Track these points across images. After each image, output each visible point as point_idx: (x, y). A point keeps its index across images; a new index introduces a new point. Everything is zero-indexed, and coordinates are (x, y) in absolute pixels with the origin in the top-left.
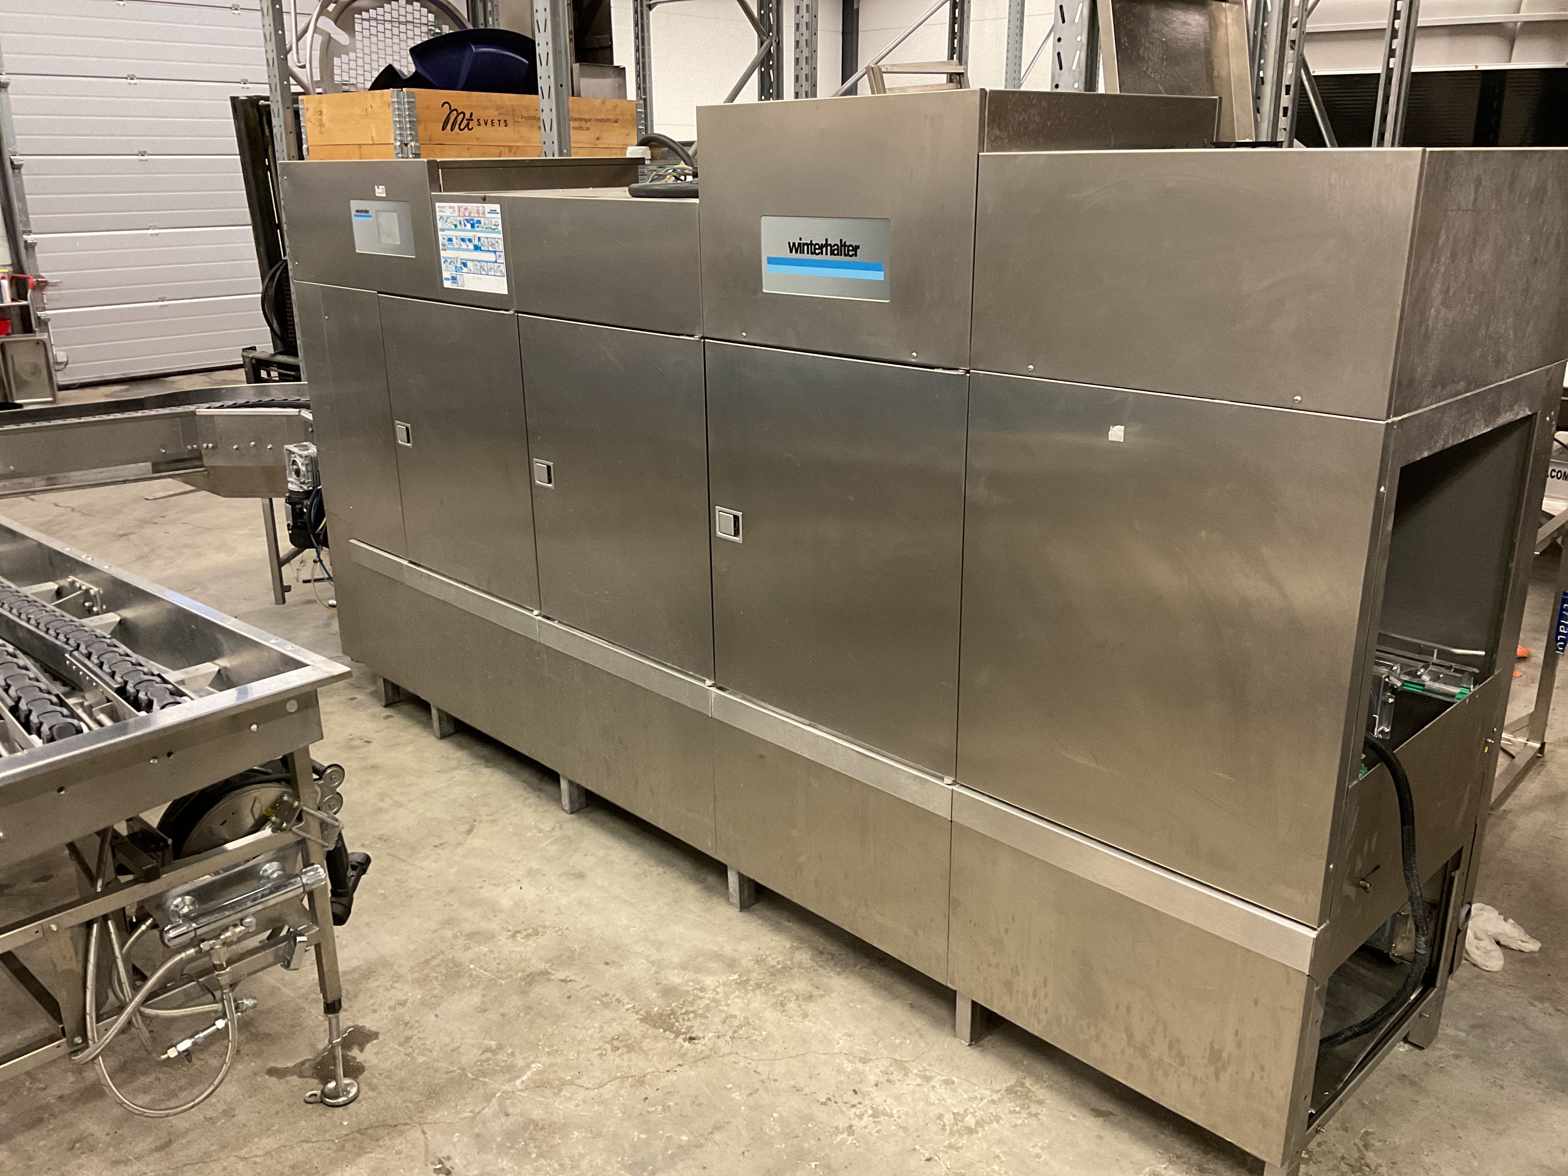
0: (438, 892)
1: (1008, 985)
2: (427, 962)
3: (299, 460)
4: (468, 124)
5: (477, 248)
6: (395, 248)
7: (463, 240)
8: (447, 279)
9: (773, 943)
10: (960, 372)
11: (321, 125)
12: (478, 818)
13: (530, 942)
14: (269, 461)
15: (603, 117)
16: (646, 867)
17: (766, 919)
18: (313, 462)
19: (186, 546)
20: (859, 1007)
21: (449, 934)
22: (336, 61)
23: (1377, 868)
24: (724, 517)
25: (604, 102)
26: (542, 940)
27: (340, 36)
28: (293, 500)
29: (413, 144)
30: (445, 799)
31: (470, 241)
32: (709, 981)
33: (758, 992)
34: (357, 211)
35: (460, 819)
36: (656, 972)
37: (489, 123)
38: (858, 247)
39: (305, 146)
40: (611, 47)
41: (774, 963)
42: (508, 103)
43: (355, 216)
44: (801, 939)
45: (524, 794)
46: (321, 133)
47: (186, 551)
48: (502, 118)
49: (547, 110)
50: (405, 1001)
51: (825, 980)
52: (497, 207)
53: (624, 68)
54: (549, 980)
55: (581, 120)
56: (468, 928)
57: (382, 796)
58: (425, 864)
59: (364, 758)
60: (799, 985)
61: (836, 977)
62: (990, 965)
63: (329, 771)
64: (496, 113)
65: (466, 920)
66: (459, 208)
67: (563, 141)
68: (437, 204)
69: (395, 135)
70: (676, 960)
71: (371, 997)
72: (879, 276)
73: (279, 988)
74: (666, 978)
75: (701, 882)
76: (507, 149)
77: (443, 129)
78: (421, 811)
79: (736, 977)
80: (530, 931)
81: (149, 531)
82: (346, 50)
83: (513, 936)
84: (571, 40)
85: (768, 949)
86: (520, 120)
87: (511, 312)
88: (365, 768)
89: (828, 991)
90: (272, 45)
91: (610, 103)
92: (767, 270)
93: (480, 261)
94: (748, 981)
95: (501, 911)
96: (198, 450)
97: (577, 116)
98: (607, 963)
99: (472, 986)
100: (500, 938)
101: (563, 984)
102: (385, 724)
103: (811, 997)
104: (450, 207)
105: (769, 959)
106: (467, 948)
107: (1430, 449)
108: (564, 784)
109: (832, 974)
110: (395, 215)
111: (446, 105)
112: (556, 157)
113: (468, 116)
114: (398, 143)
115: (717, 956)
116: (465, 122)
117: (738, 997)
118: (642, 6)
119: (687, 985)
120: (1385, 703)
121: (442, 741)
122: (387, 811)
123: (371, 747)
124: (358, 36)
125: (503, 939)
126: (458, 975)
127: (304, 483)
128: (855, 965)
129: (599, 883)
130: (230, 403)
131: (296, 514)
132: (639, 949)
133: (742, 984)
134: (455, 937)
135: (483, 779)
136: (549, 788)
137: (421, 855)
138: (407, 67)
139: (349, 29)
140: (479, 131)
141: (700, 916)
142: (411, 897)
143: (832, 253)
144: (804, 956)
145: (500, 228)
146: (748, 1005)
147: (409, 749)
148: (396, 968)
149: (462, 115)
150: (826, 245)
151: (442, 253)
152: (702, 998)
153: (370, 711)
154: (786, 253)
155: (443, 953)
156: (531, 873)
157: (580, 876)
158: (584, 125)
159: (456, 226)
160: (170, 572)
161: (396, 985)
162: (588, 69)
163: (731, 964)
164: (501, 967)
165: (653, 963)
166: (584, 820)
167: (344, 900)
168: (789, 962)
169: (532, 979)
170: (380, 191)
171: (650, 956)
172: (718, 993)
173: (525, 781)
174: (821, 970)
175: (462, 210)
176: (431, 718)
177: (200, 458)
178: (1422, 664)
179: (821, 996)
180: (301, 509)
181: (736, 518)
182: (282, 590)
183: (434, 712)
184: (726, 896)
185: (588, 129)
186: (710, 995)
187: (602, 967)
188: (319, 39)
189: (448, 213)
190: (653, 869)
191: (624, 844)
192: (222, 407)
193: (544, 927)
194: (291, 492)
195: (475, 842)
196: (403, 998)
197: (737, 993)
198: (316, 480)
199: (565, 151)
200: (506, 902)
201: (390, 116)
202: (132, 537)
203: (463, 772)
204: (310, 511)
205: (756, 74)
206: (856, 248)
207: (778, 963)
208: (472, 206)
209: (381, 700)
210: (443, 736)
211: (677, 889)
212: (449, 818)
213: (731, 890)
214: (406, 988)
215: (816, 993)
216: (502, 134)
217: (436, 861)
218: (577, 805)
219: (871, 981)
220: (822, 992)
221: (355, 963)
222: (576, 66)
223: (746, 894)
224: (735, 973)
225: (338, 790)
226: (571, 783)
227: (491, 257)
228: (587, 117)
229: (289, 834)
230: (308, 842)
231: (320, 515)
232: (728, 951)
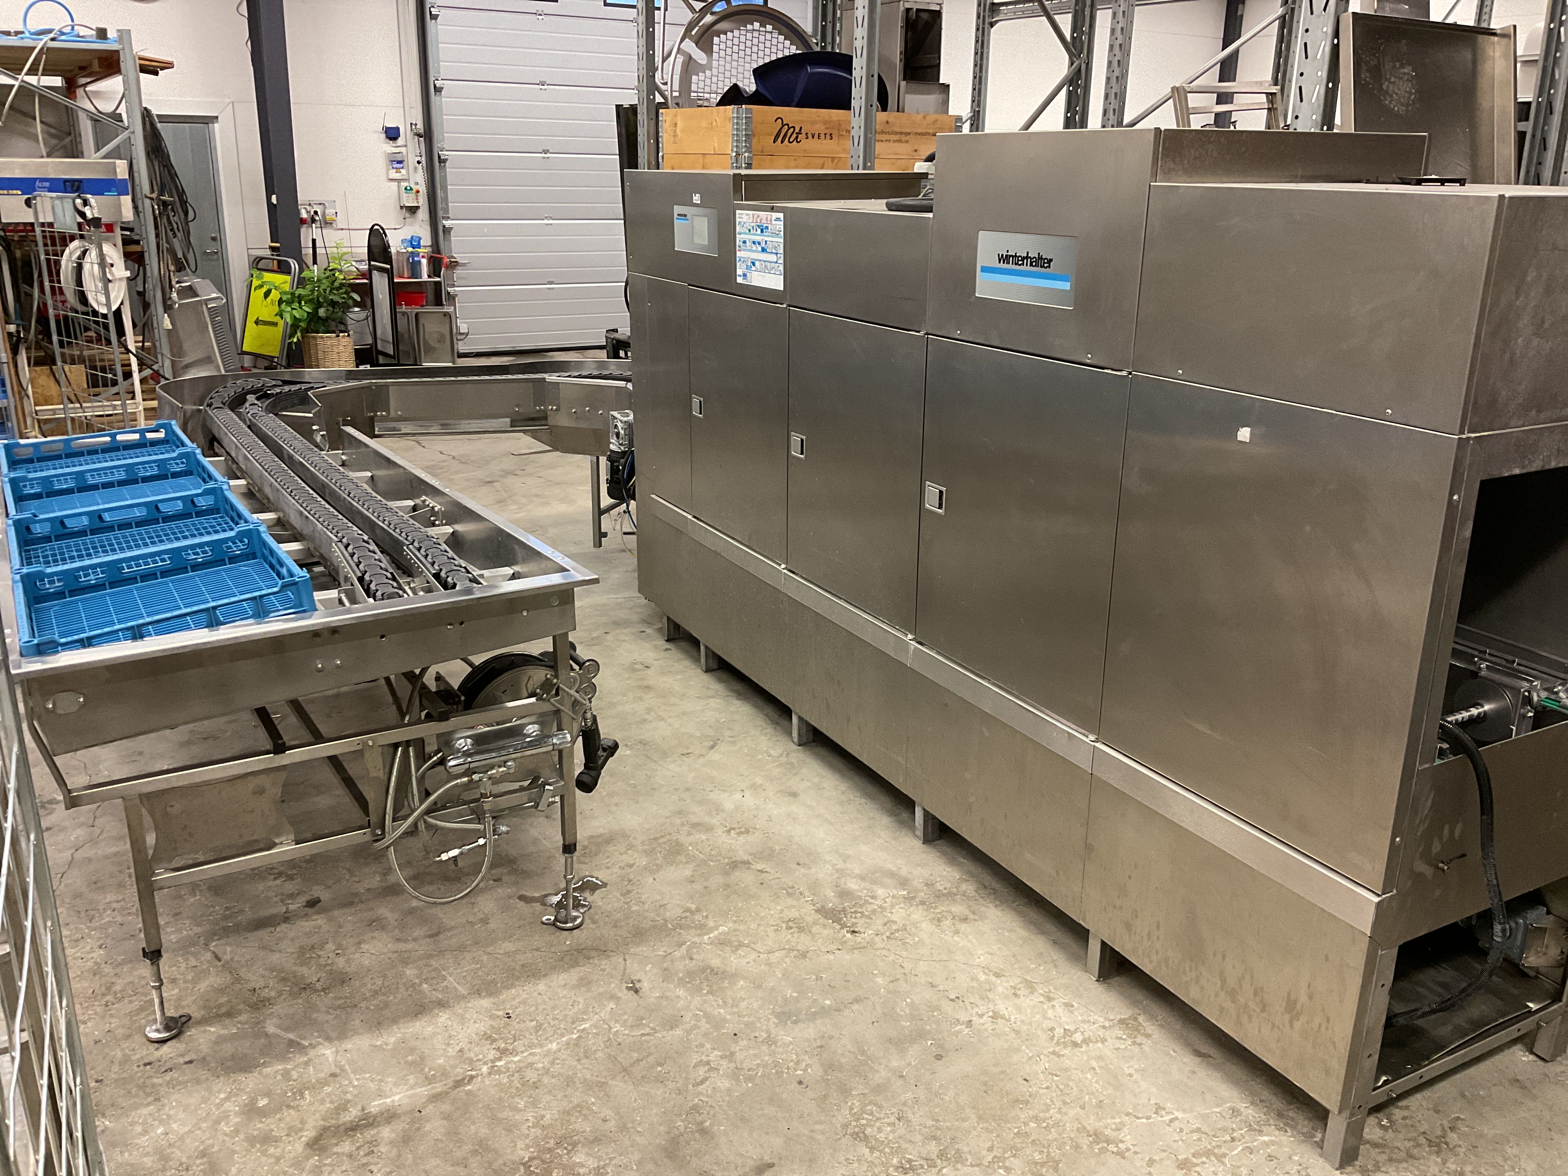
0: (676, 789)
1: (1128, 926)
2: (656, 839)
3: (620, 425)
4: (797, 137)
5: (764, 250)
6: (703, 248)
7: (754, 243)
8: (740, 276)
9: (945, 873)
10: (1124, 373)
11: (675, 136)
12: (721, 738)
13: (741, 838)
14: (598, 425)
15: (923, 131)
16: (852, 796)
17: (944, 854)
18: (629, 426)
19: (536, 496)
20: (1007, 934)
21: (678, 821)
22: (694, 78)
23: (1464, 855)
24: (932, 491)
25: (924, 118)
26: (751, 838)
27: (700, 57)
28: (613, 459)
29: (746, 155)
30: (698, 720)
31: (759, 243)
32: (880, 892)
33: (920, 907)
34: (679, 215)
35: (707, 737)
36: (838, 878)
37: (816, 136)
38: (1051, 260)
39: (660, 154)
40: (938, 66)
41: (941, 888)
42: (835, 119)
43: (677, 219)
44: (971, 874)
45: (764, 724)
46: (675, 143)
47: (536, 499)
48: (829, 132)
49: (856, 128)
50: (633, 865)
51: (983, 909)
52: (781, 215)
53: (948, 86)
54: (749, 868)
55: (901, 133)
56: (694, 819)
57: (649, 710)
58: (671, 766)
59: (642, 679)
60: (958, 909)
61: (993, 908)
62: (1115, 907)
63: (587, 664)
64: (823, 127)
65: (694, 813)
66: (753, 215)
67: (869, 156)
68: (738, 212)
69: (733, 146)
70: (857, 871)
71: (608, 857)
72: (1066, 286)
74: (845, 883)
75: (895, 816)
76: (830, 160)
77: (774, 142)
78: (677, 726)
79: (905, 893)
80: (743, 830)
81: (510, 480)
82: (703, 69)
83: (729, 831)
84: (901, 60)
85: (939, 876)
86: (844, 133)
87: (785, 306)
88: (640, 687)
89: (983, 918)
90: (643, 63)
91: (931, 118)
92: (980, 277)
93: (765, 262)
94: (914, 898)
95: (723, 811)
96: (545, 411)
97: (898, 130)
98: (799, 864)
99: (687, 862)
100: (717, 831)
101: (759, 873)
102: (663, 654)
103: (966, 919)
104: (747, 214)
105: (938, 884)
106: (689, 834)
107: (1523, 467)
108: (795, 719)
109: (990, 905)
110: (706, 219)
111: (780, 120)
112: (861, 172)
113: (797, 130)
114: (734, 154)
115: (892, 875)
116: (795, 135)
117: (902, 908)
118: (984, 23)
119: (861, 891)
120: (1524, 716)
121: (706, 673)
122: (651, 722)
123: (649, 672)
124: (715, 56)
125: (720, 831)
126: (678, 853)
127: (621, 444)
128: (1014, 902)
129: (809, 803)
130: (577, 374)
131: (614, 471)
132: (828, 858)
133: (909, 899)
134: (683, 824)
135: (732, 709)
136: (785, 723)
137: (669, 759)
138: (750, 86)
139: (708, 50)
140: (806, 144)
141: (886, 842)
142: (654, 789)
143: (1031, 265)
144: (969, 888)
145: (782, 233)
146: (909, 915)
147: (679, 677)
148: (631, 839)
149: (792, 130)
150: (1027, 257)
151: (738, 253)
152: (871, 903)
153: (654, 643)
154: (995, 263)
155: (670, 834)
156: (754, 787)
157: (794, 795)
158: (904, 138)
159: (750, 230)
160: (521, 515)
161: (629, 852)
162: (914, 86)
163: (903, 883)
164: (713, 853)
165: (837, 871)
166: (808, 753)
167: (593, 773)
168: (955, 890)
169: (735, 865)
170: (696, 199)
171: (837, 865)
172: (886, 902)
173: (766, 715)
174: (981, 900)
175: (755, 216)
176: (700, 655)
177: (546, 418)
178: (1560, 681)
179: (975, 920)
180: (618, 466)
181: (941, 492)
182: (600, 535)
183: (702, 648)
184: (912, 828)
185: (907, 142)
186: (878, 902)
187: (794, 866)
188: (680, 59)
189: (745, 219)
190: (858, 799)
191: (837, 776)
192: (569, 376)
193: (755, 829)
194: (612, 451)
195: (714, 756)
196: (632, 862)
197: (902, 905)
198: (631, 444)
199: (869, 164)
200: (729, 806)
201: (729, 129)
202: (495, 484)
203: (717, 701)
204: (624, 468)
205: (1063, 93)
207: (945, 889)
208: (763, 214)
209: (664, 635)
210: (708, 670)
211: (874, 818)
212: (699, 735)
213: (917, 824)
214: (636, 855)
215: (971, 916)
216: (826, 146)
217: (680, 766)
218: (804, 739)
219: (1024, 917)
220: (976, 917)
221: (601, 831)
222: (903, 83)
223: (930, 829)
224: (904, 890)
225: (593, 680)
226: (800, 719)
227: (773, 258)
228: (908, 130)
229: (548, 704)
230: (562, 714)
231: (632, 473)
232: (904, 872)
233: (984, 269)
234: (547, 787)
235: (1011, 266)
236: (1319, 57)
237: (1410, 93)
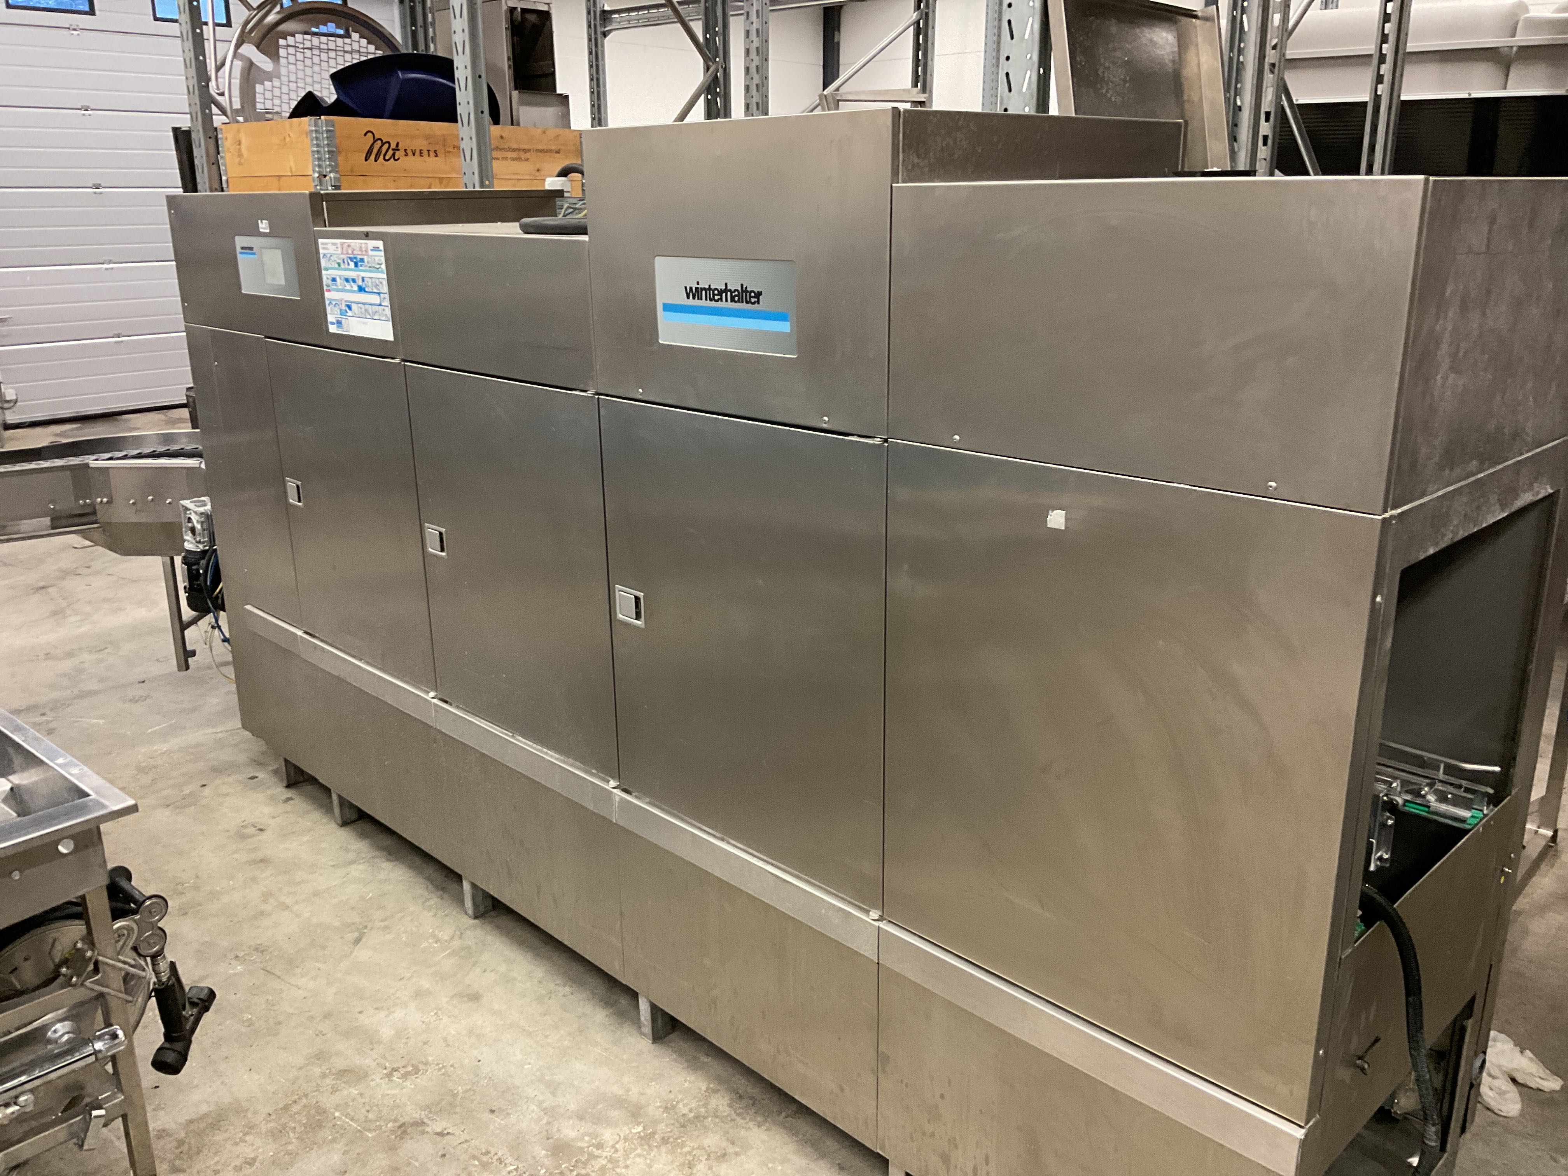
0: (311, 1018)
1: (946, 1159)
2: (286, 1108)
3: (194, 518)
4: (394, 155)
5: (361, 289)
6: (279, 289)
7: (347, 280)
8: (332, 323)
9: (686, 1085)
10: (877, 441)
11: (240, 155)
12: (369, 925)
13: (408, 1083)
14: (169, 518)
15: (545, 147)
16: (552, 985)
17: (680, 1053)
18: (208, 518)
19: (106, 600)
20: (780, 1168)
21: (317, 1071)
22: (259, 88)
23: (1377, 1040)
24: (625, 597)
25: (544, 132)
26: (421, 1081)
27: (263, 61)
28: (191, 560)
29: (332, 175)
30: (336, 900)
31: (354, 281)
32: (608, 1135)
33: (663, 1149)
34: (242, 248)
35: (349, 925)
36: (549, 1123)
37: (417, 153)
38: (760, 293)
39: (224, 178)
40: (553, 74)
41: (685, 1111)
42: (438, 133)
43: (241, 253)
44: (719, 1079)
45: (426, 893)
46: (240, 164)
47: (106, 606)
48: (432, 148)
49: (466, 139)
50: (254, 1159)
51: (743, 1132)
52: (380, 244)
53: (567, 97)
54: (423, 1132)
55: (519, 150)
56: (339, 1064)
57: (266, 896)
58: (302, 982)
59: (255, 850)
60: (713, 1140)
61: (756, 1129)
62: (924, 1134)
63: (148, 903)
64: (425, 142)
65: (338, 1054)
66: (342, 244)
67: (484, 172)
68: (320, 241)
69: (314, 166)
70: (573, 1107)
71: (216, 1154)
72: (785, 327)
73: (111, 1141)
74: (559, 1130)
75: (612, 1006)
76: (437, 181)
77: (366, 160)
78: (307, 915)
79: (640, 1129)
80: (410, 1068)
81: (72, 584)
82: (269, 76)
83: (389, 1075)
84: (509, 67)
85: (680, 1092)
86: (451, 149)
87: (397, 361)
88: (253, 862)
89: (746, 1147)
90: (193, 72)
91: (551, 133)
92: (663, 319)
93: (364, 304)
94: (654, 1133)
95: (380, 1042)
96: (93, 505)
97: (515, 146)
98: (492, 1111)
99: (334, 1140)
100: (374, 1077)
101: (439, 1139)
102: (281, 808)
103: (725, 1155)
104: (333, 244)
105: (681, 1105)
106: (334, 1090)
107: (1437, 544)
108: (466, 886)
109: (751, 1125)
110: (278, 252)
111: (370, 135)
112: (478, 189)
113: (393, 146)
114: (317, 175)
115: (619, 1103)
116: (390, 152)
117: (639, 1156)
118: (596, 33)
119: (582, 1139)
120: (1384, 825)
121: (343, 828)
122: (269, 914)
123: (264, 836)
124: (283, 61)
125: (377, 1078)
126: (320, 1125)
127: (199, 542)
128: (779, 1113)
129: (496, 1007)
130: (135, 452)
131: (192, 576)
132: (531, 1092)
133: (646, 1139)
134: (324, 1076)
135: (382, 876)
136: (455, 886)
137: (298, 971)
138: (329, 94)
139: (272, 53)
140: (406, 162)
141: (606, 1050)
142: (280, 1023)
143: (733, 300)
144: (721, 1102)
145: (383, 267)
146: (650, 1166)
147: (306, 838)
148: (250, 1115)
149: (387, 145)
150: (726, 290)
151: (327, 295)
152: (598, 1157)
153: (269, 792)
154: (682, 300)
155: (306, 1096)
156: (419, 994)
157: (475, 997)
158: (523, 155)
159: (339, 265)
160: (83, 629)
161: (247, 1138)
162: (527, 97)
163: (635, 1113)
164: (371, 1116)
165: (546, 1111)
166: (488, 928)
167: (178, 1046)
168: (703, 1110)
169: (403, 1130)
170: (264, 226)
171: (543, 1101)
172: (616, 1151)
173: (428, 879)
174: (738, 1119)
175: (345, 246)
176: (331, 802)
177: (94, 513)
178: (1428, 781)
179: (736, 1154)
180: (198, 570)
181: (637, 599)
182: (185, 655)
183: (335, 797)
184: (637, 1022)
185: (527, 160)
186: (607, 1153)
187: (487, 1116)
188: (238, 64)
189: (331, 249)
190: (560, 988)
191: (530, 955)
192: (125, 457)
193: (426, 1063)
194: (188, 552)
195: (362, 954)
196: (252, 1156)
197: (639, 1151)
198: (212, 540)
199: (487, 183)
200: (387, 1033)
201: (307, 145)
202: (50, 590)
203: (361, 867)
204: (206, 571)
205: (701, 101)
206: (758, 294)
207: (691, 1111)
208: (354, 242)
209: (282, 780)
210: (345, 824)
211: (584, 1014)
212: (337, 924)
213: (642, 1019)
214: (258, 1142)
215: (731, 1150)
216: (430, 163)
217: (314, 978)
218: (482, 909)
219: (796, 1134)
220: (737, 1150)
221: (204, 1109)
222: (515, 94)
223: (658, 1025)
224: (639, 1124)
225: (160, 925)
226: (474, 886)
227: (375, 299)
228: (526, 147)
229: (82, 989)
230: (108, 997)
231: (217, 578)
232: (634, 1094)
233: (667, 307)
234: (95, 1113)
235: (704, 303)
236: (1026, 37)
237: (1124, 81)
